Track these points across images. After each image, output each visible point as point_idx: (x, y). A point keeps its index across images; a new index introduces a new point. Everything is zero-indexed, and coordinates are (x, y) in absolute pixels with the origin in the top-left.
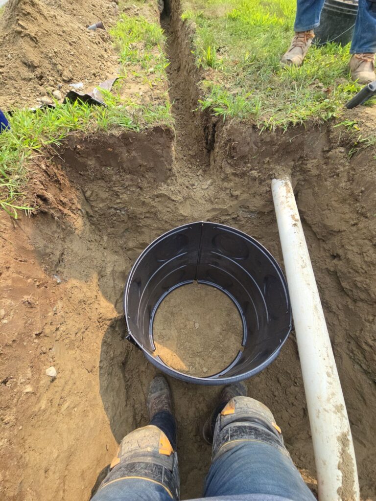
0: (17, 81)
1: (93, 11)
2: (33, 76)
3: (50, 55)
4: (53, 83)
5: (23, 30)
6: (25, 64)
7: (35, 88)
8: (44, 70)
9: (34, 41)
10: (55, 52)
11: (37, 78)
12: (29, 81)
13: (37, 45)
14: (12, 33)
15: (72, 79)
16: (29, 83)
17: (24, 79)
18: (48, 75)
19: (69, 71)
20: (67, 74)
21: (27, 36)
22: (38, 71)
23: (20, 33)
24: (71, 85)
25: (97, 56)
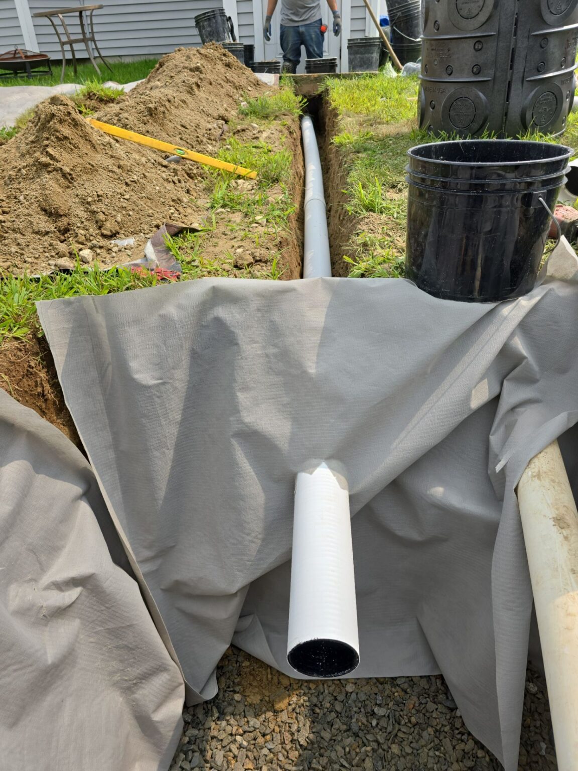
0: (24, 235)
1: (180, 134)
2: (53, 229)
3: (90, 199)
4: (83, 238)
5: (51, 162)
6: (45, 211)
7: (51, 245)
8: (74, 220)
9: (68, 179)
10: (98, 196)
11: (59, 231)
12: (44, 236)
13: (70, 185)
14: (34, 165)
15: (118, 233)
16: (44, 239)
17: (37, 233)
18: (78, 227)
19: (116, 221)
20: (109, 226)
21: (57, 171)
22: (64, 222)
23: (46, 165)
24: (113, 242)
25: (170, 200)
